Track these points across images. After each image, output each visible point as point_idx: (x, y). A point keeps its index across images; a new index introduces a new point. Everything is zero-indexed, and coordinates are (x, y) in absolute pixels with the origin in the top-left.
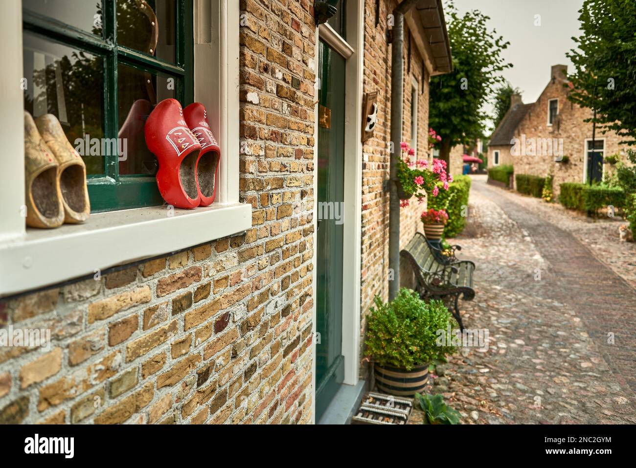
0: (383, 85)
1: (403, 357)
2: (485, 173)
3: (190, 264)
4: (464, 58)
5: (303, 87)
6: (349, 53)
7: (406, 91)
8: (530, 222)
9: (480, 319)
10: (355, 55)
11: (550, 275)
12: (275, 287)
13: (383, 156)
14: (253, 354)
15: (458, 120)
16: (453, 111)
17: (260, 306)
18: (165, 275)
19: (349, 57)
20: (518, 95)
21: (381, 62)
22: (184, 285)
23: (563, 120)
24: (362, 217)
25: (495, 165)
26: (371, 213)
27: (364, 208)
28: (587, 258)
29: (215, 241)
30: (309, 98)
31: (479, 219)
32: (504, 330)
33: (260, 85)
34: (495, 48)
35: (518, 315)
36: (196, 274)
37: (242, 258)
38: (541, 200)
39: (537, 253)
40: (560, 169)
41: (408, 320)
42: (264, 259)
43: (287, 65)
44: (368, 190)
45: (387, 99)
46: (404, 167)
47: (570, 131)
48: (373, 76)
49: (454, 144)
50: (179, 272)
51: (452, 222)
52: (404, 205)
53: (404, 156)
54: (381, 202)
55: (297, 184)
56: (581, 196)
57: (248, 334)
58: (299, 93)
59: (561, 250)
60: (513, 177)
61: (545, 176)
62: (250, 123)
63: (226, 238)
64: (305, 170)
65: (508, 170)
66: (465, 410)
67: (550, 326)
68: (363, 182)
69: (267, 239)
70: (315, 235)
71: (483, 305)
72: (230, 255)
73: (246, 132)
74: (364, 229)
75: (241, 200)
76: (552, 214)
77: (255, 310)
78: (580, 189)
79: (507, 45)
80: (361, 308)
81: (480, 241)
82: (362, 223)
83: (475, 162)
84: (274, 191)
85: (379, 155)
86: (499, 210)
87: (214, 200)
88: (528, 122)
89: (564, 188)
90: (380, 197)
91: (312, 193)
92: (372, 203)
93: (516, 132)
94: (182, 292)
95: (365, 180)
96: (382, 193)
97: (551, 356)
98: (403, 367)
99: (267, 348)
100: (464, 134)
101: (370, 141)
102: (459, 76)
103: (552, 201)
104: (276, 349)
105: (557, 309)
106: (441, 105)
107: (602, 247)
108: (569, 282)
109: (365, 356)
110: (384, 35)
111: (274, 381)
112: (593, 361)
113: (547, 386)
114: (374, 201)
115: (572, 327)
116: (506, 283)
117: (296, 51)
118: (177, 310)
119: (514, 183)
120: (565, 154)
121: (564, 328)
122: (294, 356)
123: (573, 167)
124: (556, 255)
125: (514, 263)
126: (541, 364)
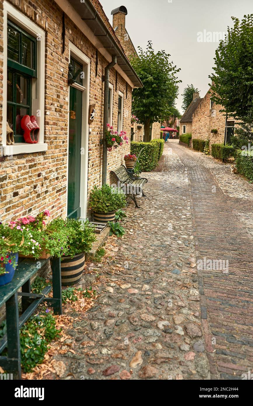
0: (100, 99)
1: (104, 208)
2: (178, 138)
3: (32, 157)
4: (156, 76)
5: (64, 107)
6: (84, 89)
7: (114, 99)
8: (191, 165)
9: (147, 203)
10: (86, 90)
11: (188, 187)
12: (54, 170)
13: (100, 129)
14: (47, 187)
15: (154, 109)
16: (151, 104)
17: (49, 174)
18: (27, 158)
19: (84, 91)
20: (197, 93)
21: (99, 90)
22: (31, 162)
24: (89, 153)
25: (183, 133)
26: (93, 152)
27: (90, 150)
28: (210, 180)
29: (38, 152)
30: (66, 110)
31: (166, 163)
32: (156, 206)
33: (50, 109)
34: (173, 71)
35: (164, 202)
36: (33, 160)
37: (45, 158)
38: (203, 153)
39: (187, 178)
40: (213, 137)
42: (51, 160)
43: (58, 101)
44: (91, 143)
46: (109, 134)
48: (94, 97)
49: (152, 122)
50: (30, 159)
51: (148, 163)
52: (109, 150)
53: (109, 129)
54: (99, 148)
55: (61, 139)
56: (220, 151)
57: (46, 181)
58: (62, 109)
59: (199, 177)
60: (191, 141)
61: (206, 140)
62: (47, 120)
63: (40, 152)
64: (64, 134)
65: (189, 137)
66: (128, 229)
67: (177, 205)
68: (89, 139)
69: (52, 155)
70: (68, 156)
72: (42, 157)
73: (46, 123)
74: (89, 158)
75: (45, 142)
76: (206, 161)
77: (48, 175)
78: (220, 147)
79: (180, 70)
80: (88, 189)
82: (89, 156)
84: (54, 141)
85: (98, 129)
86: (178, 158)
87: (37, 142)
88: (200, 109)
89: (213, 147)
90: (98, 146)
91: (67, 142)
92: (94, 148)
93: (193, 115)
94: (31, 164)
95: (90, 139)
96: (99, 145)
97: (171, 215)
98: (104, 212)
99: (51, 187)
100: (158, 117)
101: (93, 123)
102: (153, 86)
103: (209, 154)
104: (54, 189)
105: (183, 199)
106: (144, 101)
107: (221, 176)
108: (195, 190)
109: (89, 208)
110: (101, 79)
111: (53, 199)
112: (187, 215)
113: (164, 223)
114: (95, 147)
115: (186, 206)
116: (165, 190)
117: (62, 97)
118: (30, 168)
119: (192, 144)
120: (216, 128)
121: (182, 205)
122: (60, 194)
123: (219, 135)
124: (196, 179)
125: (173, 182)
126: (166, 217)
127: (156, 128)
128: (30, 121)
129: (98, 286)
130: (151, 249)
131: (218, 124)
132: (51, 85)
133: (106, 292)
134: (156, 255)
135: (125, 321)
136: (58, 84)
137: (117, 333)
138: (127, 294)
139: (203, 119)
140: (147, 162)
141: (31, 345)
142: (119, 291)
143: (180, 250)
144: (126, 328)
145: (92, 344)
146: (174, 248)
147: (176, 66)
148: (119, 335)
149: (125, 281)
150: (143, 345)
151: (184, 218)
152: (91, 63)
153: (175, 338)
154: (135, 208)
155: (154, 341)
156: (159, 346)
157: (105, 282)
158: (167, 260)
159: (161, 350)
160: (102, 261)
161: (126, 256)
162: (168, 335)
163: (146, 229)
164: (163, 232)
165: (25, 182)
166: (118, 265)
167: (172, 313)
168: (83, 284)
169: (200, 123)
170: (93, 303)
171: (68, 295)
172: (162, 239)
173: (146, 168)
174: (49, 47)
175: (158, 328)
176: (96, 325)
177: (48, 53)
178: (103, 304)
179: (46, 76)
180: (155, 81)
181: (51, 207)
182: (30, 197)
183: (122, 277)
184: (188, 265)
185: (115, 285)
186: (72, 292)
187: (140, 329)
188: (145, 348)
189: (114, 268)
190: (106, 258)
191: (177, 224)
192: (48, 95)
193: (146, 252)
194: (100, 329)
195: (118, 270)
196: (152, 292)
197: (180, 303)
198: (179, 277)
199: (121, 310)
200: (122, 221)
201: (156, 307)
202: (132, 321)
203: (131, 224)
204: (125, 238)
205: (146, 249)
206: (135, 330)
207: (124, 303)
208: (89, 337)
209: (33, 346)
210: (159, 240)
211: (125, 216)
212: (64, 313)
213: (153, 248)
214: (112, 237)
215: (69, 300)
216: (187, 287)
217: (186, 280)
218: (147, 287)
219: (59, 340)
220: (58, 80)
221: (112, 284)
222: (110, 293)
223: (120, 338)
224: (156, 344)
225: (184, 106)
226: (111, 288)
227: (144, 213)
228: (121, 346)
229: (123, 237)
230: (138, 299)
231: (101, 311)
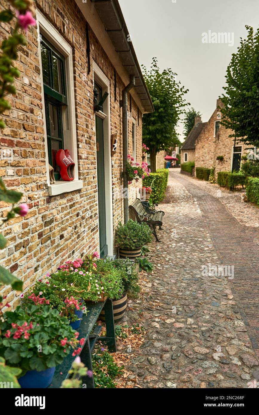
0: (119, 128)
1: (131, 244)
2: (179, 167)
3: (72, 196)
4: (163, 99)
5: (92, 138)
6: (105, 117)
7: (129, 127)
8: (199, 194)
9: (166, 236)
10: (107, 117)
11: (202, 218)
12: (88, 208)
13: (120, 161)
14: (84, 227)
15: (160, 136)
16: (157, 131)
17: (85, 213)
18: (68, 198)
20: (199, 116)
21: (118, 117)
22: (71, 202)
23: (220, 134)
24: (112, 188)
25: (185, 161)
26: (116, 187)
27: (113, 184)
28: (223, 210)
29: (75, 191)
30: (94, 142)
31: (173, 194)
32: (176, 240)
33: (82, 141)
34: (180, 93)
35: (183, 234)
36: (72, 199)
37: (81, 197)
38: (208, 182)
39: (199, 209)
40: (219, 164)
41: (132, 230)
43: (88, 132)
44: (114, 177)
45: (121, 134)
46: (129, 166)
47: (224, 141)
48: (115, 125)
49: (158, 150)
50: (70, 198)
52: (130, 183)
53: (129, 161)
54: (120, 182)
55: (92, 174)
56: (227, 179)
57: (83, 220)
58: (91, 141)
59: (211, 207)
60: (194, 169)
61: (211, 168)
62: (80, 154)
63: (77, 190)
64: (94, 169)
65: (192, 165)
66: (155, 264)
67: (196, 237)
68: (112, 173)
69: (86, 192)
70: (97, 193)
71: (169, 231)
72: (78, 195)
73: (79, 157)
74: (113, 193)
75: (79, 179)
76: (212, 190)
78: (227, 175)
79: (187, 91)
80: (113, 226)
81: (171, 205)
82: (113, 191)
83: (174, 159)
84: (87, 177)
85: (118, 161)
86: (184, 188)
87: (73, 179)
88: (203, 135)
89: (220, 174)
90: (119, 180)
91: (96, 178)
93: (196, 141)
95: (113, 172)
96: (120, 178)
97: (193, 247)
98: (131, 248)
99: (87, 227)
100: (164, 144)
101: (114, 155)
102: (160, 110)
103: (214, 182)
104: (89, 228)
105: (201, 231)
106: (150, 127)
107: (232, 205)
108: (210, 221)
109: (115, 245)
110: (118, 104)
111: (89, 238)
112: (210, 247)
113: (189, 256)
114: (117, 181)
115: (205, 237)
116: (180, 222)
117: (90, 126)
118: (70, 208)
119: (195, 173)
120: (221, 155)
121: (202, 238)
122: (94, 233)
123: (225, 162)
124: (208, 209)
125: (186, 214)
126: (189, 250)
127: (161, 157)
128: (65, 156)
129: (143, 322)
130: (184, 283)
131: (224, 150)
132: (81, 113)
133: (152, 327)
134: (190, 289)
135: (180, 355)
136: (86, 112)
137: (176, 367)
138: (174, 328)
139: (207, 145)
140: (156, 193)
141: (101, 383)
142: (166, 326)
143: (213, 283)
144: (183, 361)
145: (155, 378)
146: (206, 281)
147: (184, 87)
148: (178, 368)
149: (169, 317)
150: (205, 377)
151: (208, 250)
152: (110, 86)
153: (234, 368)
154: (156, 242)
155: (214, 372)
156: (221, 377)
157: (148, 318)
158: (203, 293)
159: (223, 380)
160: (140, 297)
161: (162, 291)
162: (226, 366)
163: (173, 263)
164: (190, 266)
165: (67, 224)
166: (156, 300)
167: (224, 345)
168: (127, 321)
169: (204, 150)
170: (143, 339)
171: (118, 333)
172: (192, 272)
173: (155, 200)
174: (77, 67)
175: (214, 360)
176: (153, 360)
177: (77, 75)
178: (153, 339)
179: (76, 102)
180: (162, 105)
181: (88, 247)
182: (73, 238)
183: (163, 312)
184: (225, 297)
185: (159, 320)
186: (121, 329)
187: (197, 362)
188: (208, 379)
189: (154, 304)
190: (143, 294)
191: (202, 257)
192: (79, 125)
193: (180, 286)
194: (158, 363)
195: (158, 305)
196: (197, 325)
197: (229, 335)
198: (219, 309)
199: (173, 344)
200: (145, 256)
201: (206, 340)
202: (188, 355)
203: (156, 259)
204: (155, 273)
205: (179, 284)
206: (193, 363)
207: (173, 337)
208: (150, 372)
209: (102, 384)
210: (189, 274)
211: (148, 251)
212: (118, 350)
213: (186, 281)
214: (142, 273)
215: (120, 337)
216: (231, 319)
217: (228, 311)
218: (190, 320)
219: (122, 376)
220: (86, 106)
221: (157, 320)
222: (157, 328)
223: (180, 371)
224: (217, 375)
225: (185, 132)
226: (156, 323)
227: (166, 247)
228: (184, 378)
229: (153, 272)
230: (186, 333)
231: (153, 346)
